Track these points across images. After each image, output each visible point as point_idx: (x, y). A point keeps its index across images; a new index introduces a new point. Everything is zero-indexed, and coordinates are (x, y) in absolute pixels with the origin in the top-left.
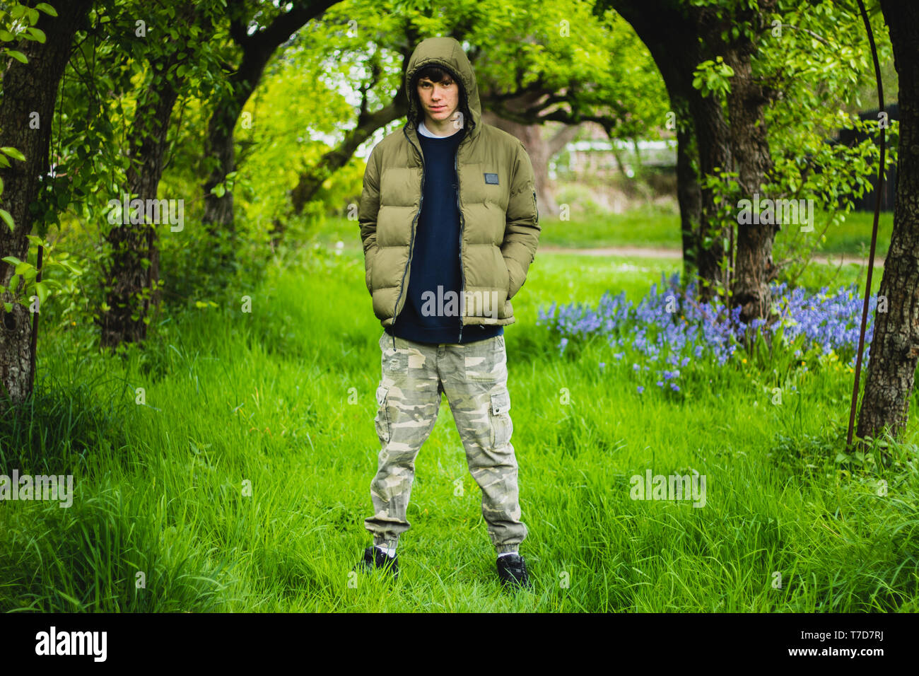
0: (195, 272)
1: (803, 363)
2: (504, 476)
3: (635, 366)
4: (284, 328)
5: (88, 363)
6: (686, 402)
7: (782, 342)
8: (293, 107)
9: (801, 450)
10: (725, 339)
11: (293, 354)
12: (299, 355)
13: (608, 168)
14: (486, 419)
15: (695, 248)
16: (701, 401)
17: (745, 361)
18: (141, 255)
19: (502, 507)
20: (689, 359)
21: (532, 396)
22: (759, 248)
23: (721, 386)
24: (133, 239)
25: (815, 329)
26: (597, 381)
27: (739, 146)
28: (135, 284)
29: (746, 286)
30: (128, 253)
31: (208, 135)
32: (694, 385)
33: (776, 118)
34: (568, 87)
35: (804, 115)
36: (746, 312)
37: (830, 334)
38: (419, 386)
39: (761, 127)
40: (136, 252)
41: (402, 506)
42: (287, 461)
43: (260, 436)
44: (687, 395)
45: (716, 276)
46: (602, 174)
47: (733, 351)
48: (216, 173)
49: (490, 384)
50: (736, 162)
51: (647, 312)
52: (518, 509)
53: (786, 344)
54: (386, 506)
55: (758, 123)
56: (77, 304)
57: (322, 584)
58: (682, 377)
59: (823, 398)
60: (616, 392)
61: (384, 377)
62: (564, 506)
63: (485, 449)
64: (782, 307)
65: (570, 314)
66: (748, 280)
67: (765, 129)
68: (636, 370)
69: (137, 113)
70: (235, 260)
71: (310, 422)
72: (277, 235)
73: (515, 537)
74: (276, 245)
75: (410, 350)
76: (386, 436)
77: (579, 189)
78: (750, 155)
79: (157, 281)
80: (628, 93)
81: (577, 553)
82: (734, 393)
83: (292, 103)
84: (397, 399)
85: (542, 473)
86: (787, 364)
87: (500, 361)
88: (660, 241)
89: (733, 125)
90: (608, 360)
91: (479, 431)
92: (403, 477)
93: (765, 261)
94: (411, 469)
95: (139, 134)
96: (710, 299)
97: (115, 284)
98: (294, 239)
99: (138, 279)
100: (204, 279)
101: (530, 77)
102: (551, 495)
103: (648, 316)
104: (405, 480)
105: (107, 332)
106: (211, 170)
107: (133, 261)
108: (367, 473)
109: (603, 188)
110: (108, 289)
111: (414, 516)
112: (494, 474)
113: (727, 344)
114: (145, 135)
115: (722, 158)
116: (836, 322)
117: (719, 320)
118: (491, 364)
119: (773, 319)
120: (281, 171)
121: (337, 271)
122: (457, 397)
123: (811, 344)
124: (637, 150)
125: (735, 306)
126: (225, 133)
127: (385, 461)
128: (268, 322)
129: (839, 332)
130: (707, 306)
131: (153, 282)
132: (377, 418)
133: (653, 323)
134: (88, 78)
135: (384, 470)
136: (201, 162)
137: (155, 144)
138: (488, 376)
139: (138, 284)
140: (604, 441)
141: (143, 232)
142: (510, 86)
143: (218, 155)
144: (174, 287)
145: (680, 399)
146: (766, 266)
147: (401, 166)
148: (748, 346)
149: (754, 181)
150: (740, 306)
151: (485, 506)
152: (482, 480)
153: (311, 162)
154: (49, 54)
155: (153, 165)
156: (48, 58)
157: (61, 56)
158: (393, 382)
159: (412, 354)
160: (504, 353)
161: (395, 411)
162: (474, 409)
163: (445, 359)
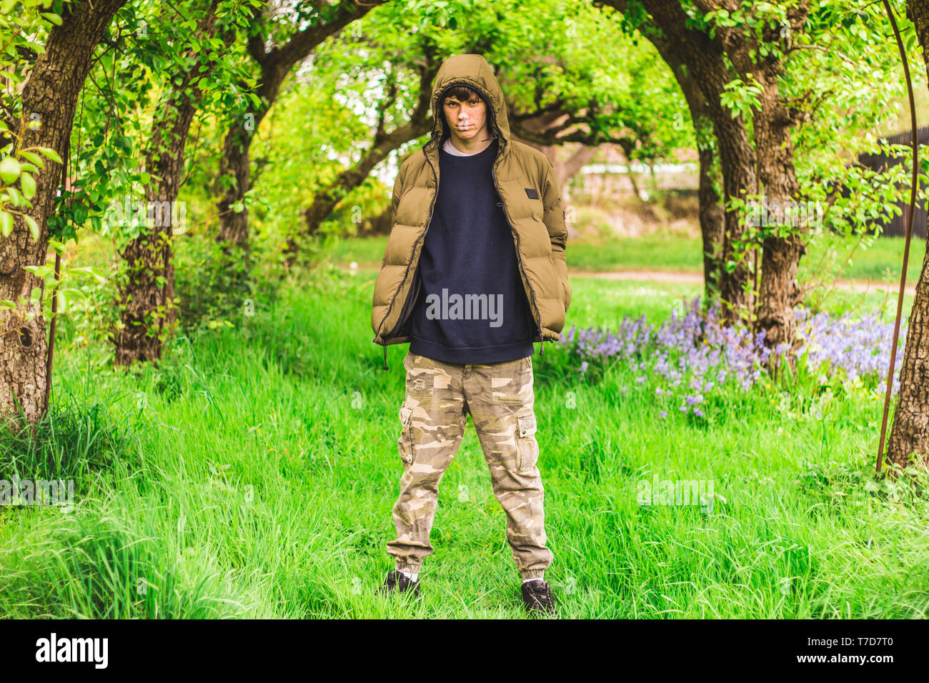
0: (208, 290)
1: (828, 389)
2: (530, 500)
3: (658, 390)
4: (300, 348)
5: (102, 382)
6: (710, 428)
7: (807, 368)
8: (307, 126)
9: (829, 478)
10: (749, 364)
11: (309, 374)
12: (316, 376)
13: (623, 191)
14: (512, 442)
15: (718, 271)
16: (725, 427)
17: (768, 386)
18: (157, 273)
19: (528, 531)
20: (712, 384)
21: (553, 420)
22: (784, 272)
23: (745, 412)
24: (149, 257)
25: (840, 355)
26: (619, 405)
27: (764, 168)
28: (151, 302)
29: (771, 311)
30: (143, 270)
31: (224, 152)
32: (717, 410)
33: (802, 140)
34: (588, 109)
35: (831, 138)
36: (770, 337)
37: (855, 361)
38: (443, 406)
39: (787, 150)
40: (152, 270)
41: (425, 529)
42: (306, 483)
43: (278, 457)
44: (711, 420)
45: (738, 300)
46: (617, 197)
47: (757, 375)
48: (232, 191)
49: (516, 406)
50: (761, 184)
51: (669, 336)
52: (544, 534)
53: (810, 369)
54: (409, 529)
55: (784, 145)
56: (90, 321)
57: (344, 609)
58: (705, 403)
59: (848, 424)
60: (638, 415)
61: (409, 398)
62: (589, 531)
63: (511, 471)
64: (807, 332)
65: (590, 338)
66: (773, 305)
67: (791, 152)
68: (659, 394)
69: (154, 129)
70: (249, 279)
71: (328, 443)
72: (291, 255)
73: (540, 562)
74: (290, 265)
75: (435, 370)
76: (409, 457)
77: (593, 212)
78: (776, 177)
79: (172, 299)
80: (649, 115)
81: (603, 579)
82: (758, 418)
83: (306, 121)
84: (422, 420)
85: (566, 497)
86: (811, 390)
87: (527, 382)
88: (678, 264)
89: (758, 148)
90: (630, 384)
91: (505, 454)
92: (426, 500)
93: (790, 286)
94: (435, 491)
95: (157, 150)
96: (733, 323)
97: (130, 302)
98: (307, 259)
99: (153, 297)
100: (218, 298)
101: (549, 98)
102: (574, 520)
103: (670, 340)
104: (429, 503)
105: (121, 350)
106: (227, 188)
107: (148, 279)
108: (387, 496)
109: (619, 211)
110: (123, 307)
111: (436, 540)
112: (520, 497)
113: (751, 369)
114: (162, 150)
115: (746, 180)
116: (861, 347)
117: (742, 344)
118: (519, 385)
119: (798, 343)
120: (295, 190)
121: (353, 291)
122: (483, 419)
123: (836, 370)
124: (652, 172)
125: (760, 331)
126: (241, 151)
127: (408, 483)
128: (284, 342)
129: (864, 358)
130: (730, 330)
131: (168, 300)
132: (401, 439)
133: (674, 347)
134: (108, 92)
135: (407, 493)
136: (217, 179)
137: (172, 161)
138: (515, 397)
139: (153, 302)
140: (628, 466)
141: (159, 249)
142: (528, 107)
143: (232, 172)
144: (188, 306)
145: (703, 424)
146: (791, 290)
147: (421, 186)
148: (772, 371)
150: (764, 330)
151: (510, 530)
152: (507, 504)
153: (327, 182)
154: (70, 67)
155: (170, 181)
156: (68, 71)
157: (81, 69)
158: (418, 403)
159: (438, 374)
160: (531, 374)
161: (419, 431)
162: (500, 431)
163: (471, 379)
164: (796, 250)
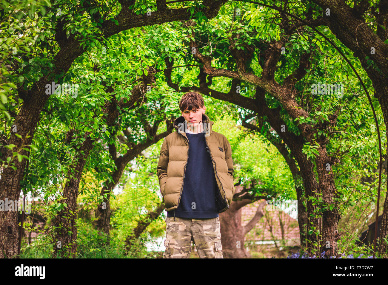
14: (213, 253)
18: (68, 230)
22: (332, 226)
24: (65, 222)
27: (322, 183)
30: (63, 228)
36: (327, 254)
38: (183, 238)
39: (331, 175)
40: (66, 228)
49: (214, 237)
50: (321, 190)
55: (330, 173)
61: (168, 235)
64: (343, 251)
67: (333, 176)
75: (179, 223)
78: (327, 187)
79: (75, 240)
84: (174, 244)
87: (218, 228)
89: (319, 174)
91: (210, 258)
93: (335, 232)
96: (312, 248)
97: (57, 242)
99: (67, 240)
107: (65, 232)
110: (54, 244)
114: (71, 177)
118: (215, 228)
119: (339, 256)
122: (200, 243)
125: (323, 251)
131: (73, 240)
132: (165, 254)
137: (75, 183)
138: (213, 234)
139: (67, 242)
146: (335, 234)
147: (178, 145)
149: (329, 198)
154: (30, 118)
155: (74, 191)
156: (30, 119)
157: (35, 119)
158: (172, 237)
159: (180, 225)
160: (219, 224)
161: (173, 249)
162: (207, 248)
163: (194, 226)
164: (336, 217)
